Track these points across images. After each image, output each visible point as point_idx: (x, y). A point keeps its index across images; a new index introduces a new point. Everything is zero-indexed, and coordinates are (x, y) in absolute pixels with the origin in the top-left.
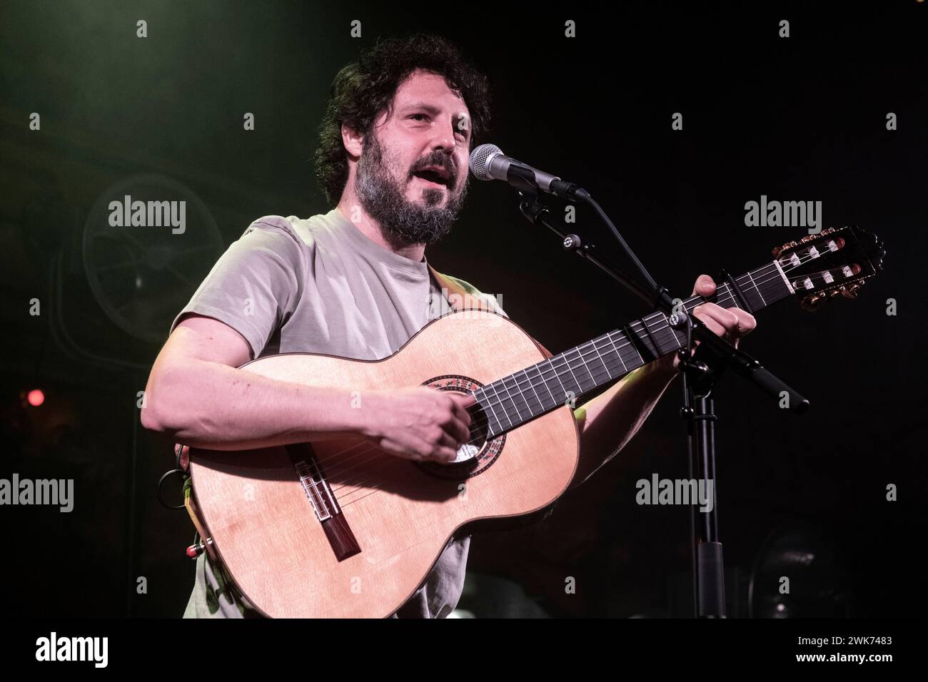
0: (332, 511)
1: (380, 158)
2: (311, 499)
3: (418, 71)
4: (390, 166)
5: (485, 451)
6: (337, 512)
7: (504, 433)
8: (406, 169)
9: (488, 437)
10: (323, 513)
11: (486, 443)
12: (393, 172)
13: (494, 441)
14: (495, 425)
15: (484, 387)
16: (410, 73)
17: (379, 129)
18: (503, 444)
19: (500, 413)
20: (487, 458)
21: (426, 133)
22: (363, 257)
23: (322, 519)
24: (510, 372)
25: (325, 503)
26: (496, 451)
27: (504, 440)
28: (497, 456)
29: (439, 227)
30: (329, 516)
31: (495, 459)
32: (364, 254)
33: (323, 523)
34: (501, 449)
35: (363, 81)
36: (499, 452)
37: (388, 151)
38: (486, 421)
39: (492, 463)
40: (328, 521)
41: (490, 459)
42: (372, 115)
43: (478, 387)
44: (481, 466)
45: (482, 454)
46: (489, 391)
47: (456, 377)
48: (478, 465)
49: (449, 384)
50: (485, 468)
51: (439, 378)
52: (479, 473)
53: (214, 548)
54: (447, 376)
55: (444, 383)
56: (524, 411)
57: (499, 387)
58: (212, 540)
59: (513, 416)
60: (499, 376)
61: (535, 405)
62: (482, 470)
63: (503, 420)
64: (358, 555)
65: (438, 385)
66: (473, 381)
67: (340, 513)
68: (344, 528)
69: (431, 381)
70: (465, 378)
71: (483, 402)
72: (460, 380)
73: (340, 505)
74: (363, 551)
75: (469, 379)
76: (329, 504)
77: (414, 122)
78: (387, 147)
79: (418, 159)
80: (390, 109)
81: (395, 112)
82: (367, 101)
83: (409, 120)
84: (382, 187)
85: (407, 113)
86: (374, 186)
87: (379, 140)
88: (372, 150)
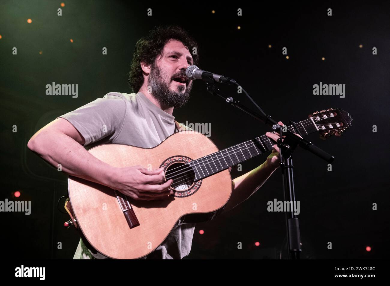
0: (128, 208)
1: (159, 73)
2: (120, 202)
3: (172, 39)
4: (163, 76)
5: (193, 186)
6: (130, 208)
7: (201, 179)
8: (170, 77)
9: (195, 181)
10: (124, 208)
11: (194, 183)
12: (164, 79)
13: (197, 182)
14: (198, 175)
15: (194, 161)
16: (169, 40)
17: (158, 62)
18: (201, 184)
19: (200, 171)
20: (194, 189)
21: (176, 63)
22: (151, 111)
23: (124, 211)
24: (204, 155)
25: (126, 204)
26: (198, 186)
27: (201, 182)
28: (198, 188)
29: (184, 101)
30: (127, 210)
31: (197, 190)
32: (151, 110)
33: (124, 212)
34: (200, 186)
35: (150, 43)
36: (199, 187)
37: (162, 70)
38: (194, 174)
39: (196, 191)
40: (126, 212)
41: (195, 190)
42: (155, 56)
43: (191, 161)
44: (192, 192)
45: (192, 187)
46: (196, 162)
47: (182, 156)
48: (190, 192)
49: (179, 159)
50: (193, 193)
51: (175, 156)
52: (190, 195)
53: (77, 222)
54: (178, 156)
55: (177, 158)
56: (210, 171)
57: (200, 161)
58: (76, 219)
59: (205, 172)
60: (200, 157)
61: (214, 169)
62: (192, 194)
63: (201, 174)
64: (139, 226)
65: (175, 159)
66: (189, 158)
67: (132, 209)
68: (133, 215)
69: (172, 157)
70: (186, 157)
71: (193, 167)
72: (184, 158)
73: (132, 205)
74: (141, 225)
75: (187, 157)
76: (127, 205)
77: (172, 59)
78: (162, 69)
79: (175, 73)
80: (162, 54)
81: (164, 55)
82: (152, 51)
83: (170, 58)
84: (160, 85)
85: (169, 55)
86: (157, 85)
87: (158, 66)
88: (156, 70)
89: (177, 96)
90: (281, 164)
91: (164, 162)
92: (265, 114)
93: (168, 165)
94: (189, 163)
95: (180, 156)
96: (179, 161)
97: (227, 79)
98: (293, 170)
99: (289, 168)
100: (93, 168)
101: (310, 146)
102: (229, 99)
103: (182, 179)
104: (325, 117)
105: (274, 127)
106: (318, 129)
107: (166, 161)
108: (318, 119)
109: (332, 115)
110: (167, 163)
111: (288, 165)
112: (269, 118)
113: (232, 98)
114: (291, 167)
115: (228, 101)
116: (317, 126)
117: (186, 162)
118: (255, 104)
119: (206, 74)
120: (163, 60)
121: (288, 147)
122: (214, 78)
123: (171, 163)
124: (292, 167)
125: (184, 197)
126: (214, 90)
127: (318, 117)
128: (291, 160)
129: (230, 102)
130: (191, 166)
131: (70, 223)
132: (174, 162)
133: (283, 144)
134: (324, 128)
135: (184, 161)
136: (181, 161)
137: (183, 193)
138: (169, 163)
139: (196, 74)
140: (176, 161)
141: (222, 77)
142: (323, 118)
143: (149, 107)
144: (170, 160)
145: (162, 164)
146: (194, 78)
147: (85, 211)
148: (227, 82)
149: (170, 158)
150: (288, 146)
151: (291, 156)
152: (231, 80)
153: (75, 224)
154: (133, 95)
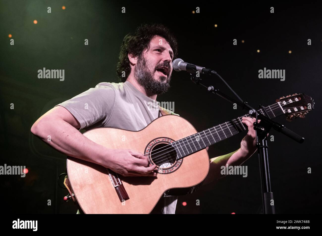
0: (119, 184)
1: (145, 64)
2: (111, 179)
3: (157, 36)
4: (148, 67)
5: (176, 164)
6: (121, 184)
7: (183, 158)
8: (154, 67)
9: (177, 159)
10: (116, 184)
11: (176, 161)
12: (149, 69)
13: (179, 161)
14: (179, 155)
15: (175, 142)
16: (154, 36)
17: (144, 54)
18: (182, 162)
19: (181, 151)
20: (176, 166)
21: (160, 56)
22: (137, 97)
23: (115, 186)
24: (185, 136)
26: (179, 164)
27: (182, 160)
28: (180, 166)
30: (118, 185)
31: (179, 167)
32: (138, 96)
33: (115, 188)
37: (148, 62)
38: (176, 153)
39: (178, 168)
40: (117, 188)
41: (177, 167)
43: (173, 142)
44: (174, 169)
45: (174, 165)
46: (177, 143)
47: (165, 138)
48: (173, 169)
49: (163, 140)
50: (176, 170)
51: (159, 138)
52: (173, 172)
53: (74, 196)
54: (162, 138)
55: (161, 140)
56: (189, 150)
57: (181, 142)
58: (74, 194)
59: (186, 152)
60: (181, 138)
61: (193, 148)
62: (174, 171)
63: (182, 153)
64: (128, 200)
65: (159, 141)
66: (171, 139)
67: (122, 184)
68: (123, 190)
69: (156, 139)
70: (168, 138)
71: (175, 147)
72: (167, 139)
73: (122, 181)
74: (130, 199)
75: (170, 139)
76: (118, 181)
77: (157, 52)
78: (148, 60)
79: (158, 64)
80: (149, 48)
81: (150, 49)
82: (140, 44)
83: (155, 51)
84: (145, 74)
85: (154, 49)
86: (142, 74)
87: (145, 57)
88: (142, 61)
89: (159, 84)
90: (257, 144)
91: (150, 143)
92: (242, 101)
93: (153, 145)
94: (172, 144)
95: (164, 138)
96: (163, 142)
97: (208, 70)
98: (268, 149)
99: (264, 148)
100: (88, 149)
101: (282, 128)
102: (211, 88)
103: (165, 158)
104: (291, 101)
105: (251, 112)
106: (284, 112)
107: (151, 142)
108: (285, 103)
109: (297, 100)
110: (152, 144)
111: (263, 145)
112: (246, 104)
113: (213, 87)
114: (265, 147)
115: (209, 89)
116: (284, 110)
117: (169, 143)
118: (233, 92)
119: (190, 66)
120: (149, 52)
121: (263, 130)
122: (197, 69)
123: (156, 144)
124: (267, 147)
125: (167, 173)
126: (197, 80)
127: (284, 101)
128: (266, 141)
129: (212, 90)
130: (173, 146)
131: (68, 197)
132: (158, 143)
133: (259, 127)
134: (289, 111)
135: (167, 142)
136: (164, 142)
137: (166, 170)
138: (154, 143)
139: (181, 66)
140: (160, 142)
141: (204, 68)
142: (289, 102)
143: (136, 94)
144: (154, 141)
145: (148, 145)
146: (180, 69)
147: (82, 187)
148: (209, 73)
149: (155, 139)
150: (263, 128)
151: (265, 137)
152: (212, 71)
153: (73, 198)
154: (121, 84)
